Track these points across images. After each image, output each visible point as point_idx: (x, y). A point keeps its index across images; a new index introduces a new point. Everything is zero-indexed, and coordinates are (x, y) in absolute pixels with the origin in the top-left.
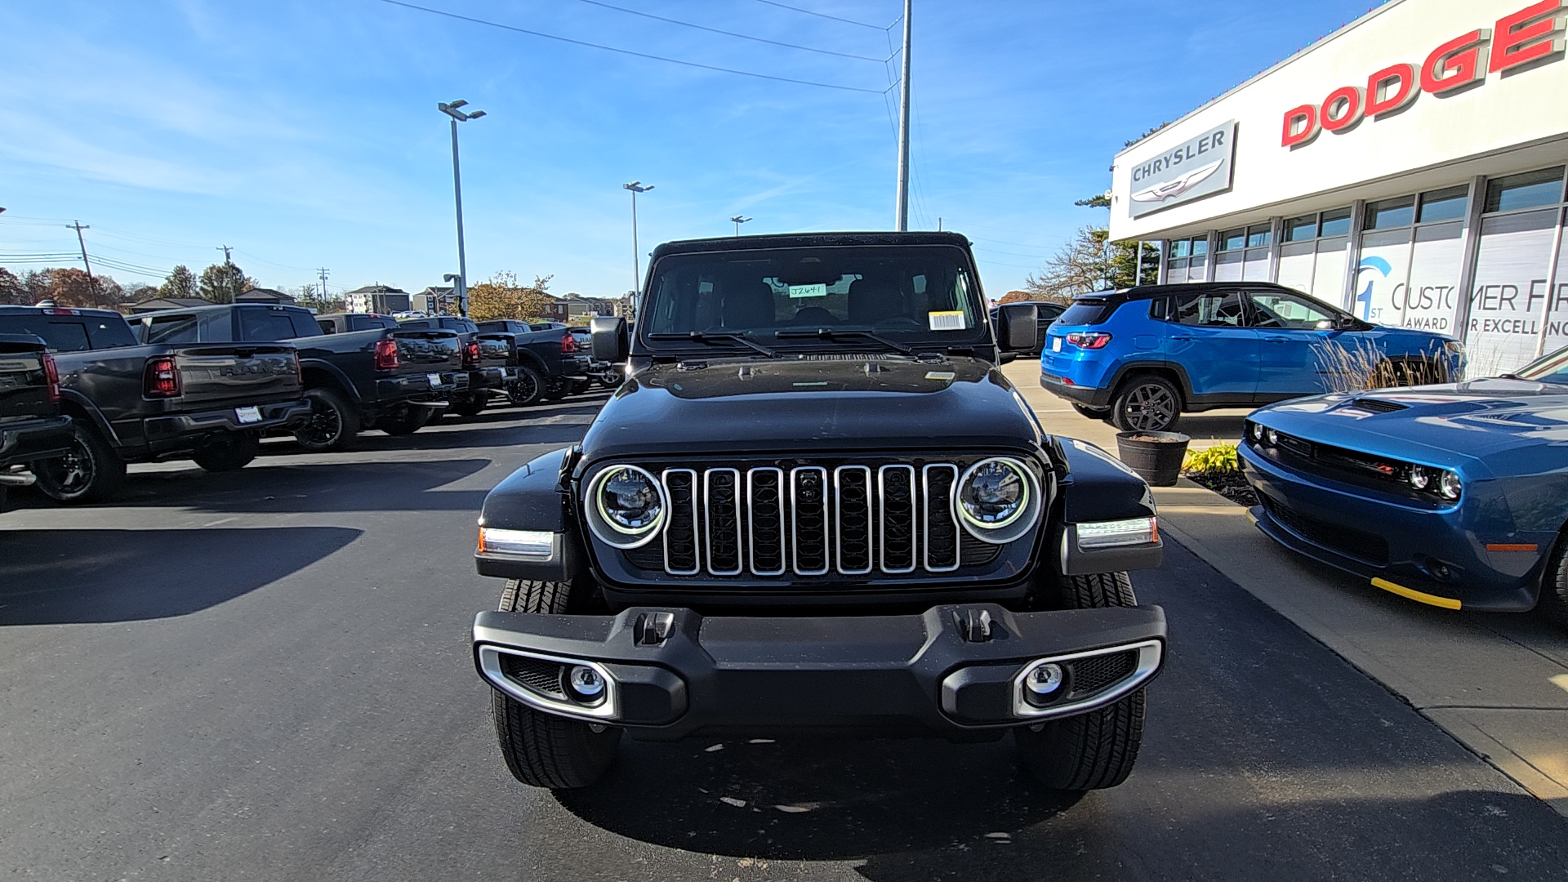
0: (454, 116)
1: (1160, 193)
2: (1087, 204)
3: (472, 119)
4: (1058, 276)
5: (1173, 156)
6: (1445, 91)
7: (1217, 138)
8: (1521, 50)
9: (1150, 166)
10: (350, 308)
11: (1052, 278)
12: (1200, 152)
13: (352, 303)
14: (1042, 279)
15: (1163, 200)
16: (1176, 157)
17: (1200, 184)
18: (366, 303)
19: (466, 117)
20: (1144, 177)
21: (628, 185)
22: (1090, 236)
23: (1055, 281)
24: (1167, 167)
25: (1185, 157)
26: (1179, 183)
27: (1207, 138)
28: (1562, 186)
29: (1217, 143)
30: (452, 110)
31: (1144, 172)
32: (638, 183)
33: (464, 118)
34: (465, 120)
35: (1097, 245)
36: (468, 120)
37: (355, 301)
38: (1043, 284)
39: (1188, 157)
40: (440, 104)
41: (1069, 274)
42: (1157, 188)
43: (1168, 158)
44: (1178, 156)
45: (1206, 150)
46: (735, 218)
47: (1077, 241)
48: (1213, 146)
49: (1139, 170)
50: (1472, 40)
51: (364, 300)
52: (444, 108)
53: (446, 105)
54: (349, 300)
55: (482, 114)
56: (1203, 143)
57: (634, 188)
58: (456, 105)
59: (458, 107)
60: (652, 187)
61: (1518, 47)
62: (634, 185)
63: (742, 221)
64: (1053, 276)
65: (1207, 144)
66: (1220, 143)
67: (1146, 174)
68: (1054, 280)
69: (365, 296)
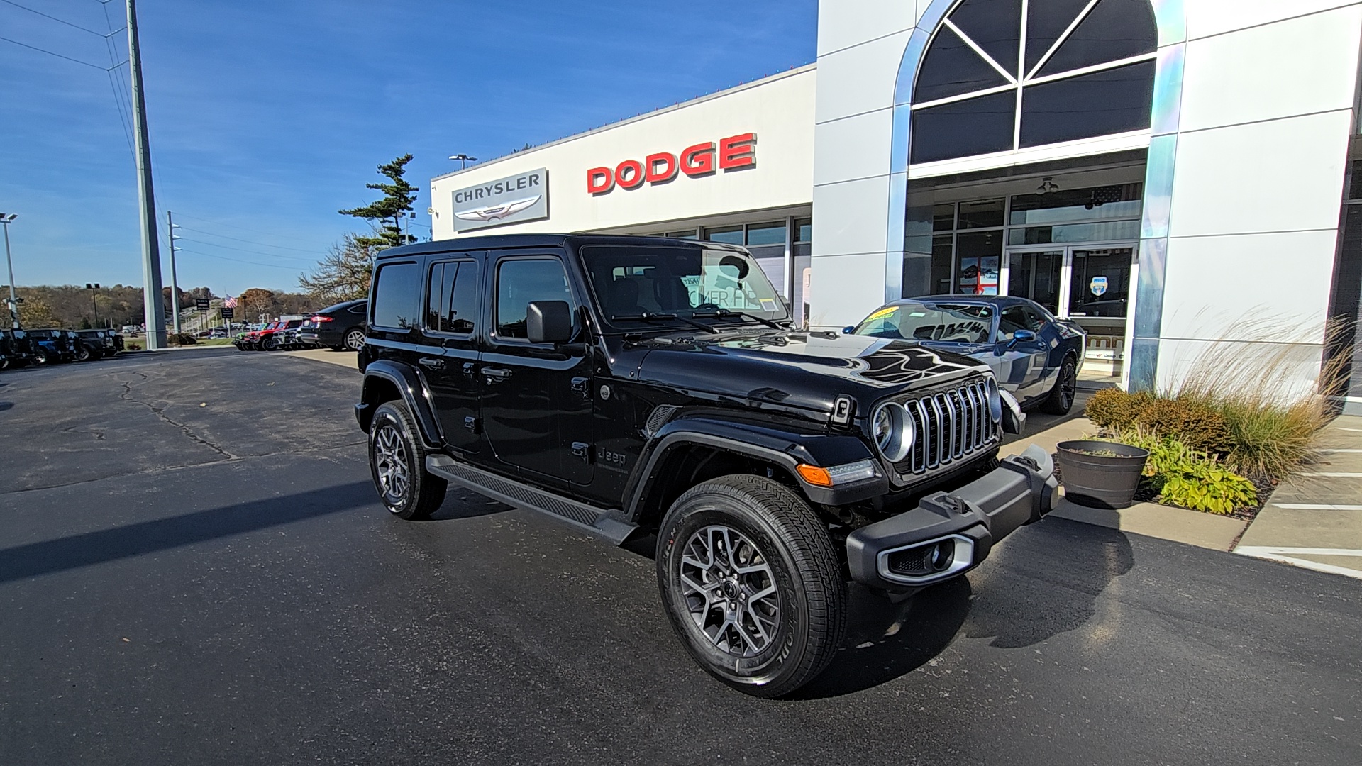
1: (484, 215)
2: (350, 213)
4: (329, 276)
5: (494, 187)
6: (694, 174)
7: (534, 179)
8: (734, 159)
9: (471, 192)
11: (325, 278)
12: (519, 187)
14: (314, 278)
15: (488, 220)
16: (496, 188)
17: (522, 212)
20: (466, 200)
22: (355, 242)
23: (328, 280)
24: (489, 195)
25: (505, 189)
26: (503, 208)
27: (524, 178)
28: (743, 234)
29: (533, 183)
31: (466, 197)
35: (363, 251)
38: (316, 282)
39: (508, 190)
41: (339, 275)
42: (481, 210)
43: (489, 188)
44: (498, 187)
45: (524, 187)
47: (343, 245)
48: (531, 185)
49: (461, 194)
50: (708, 148)
56: (521, 181)
61: (731, 157)
64: (325, 276)
65: (524, 182)
66: (536, 183)
67: (469, 198)
68: (326, 279)
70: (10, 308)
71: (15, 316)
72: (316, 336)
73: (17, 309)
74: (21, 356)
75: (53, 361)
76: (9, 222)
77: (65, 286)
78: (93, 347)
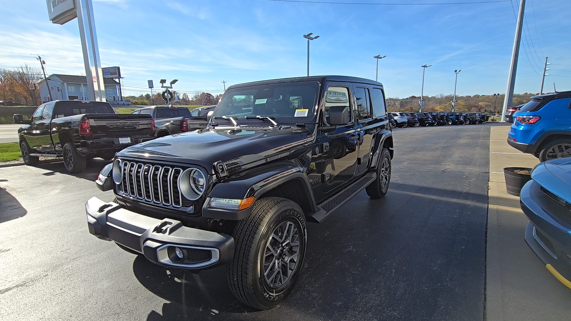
0: (309, 39)
3: (315, 39)
10: (293, 104)
13: (294, 103)
18: (298, 103)
19: (313, 39)
21: (375, 56)
30: (308, 36)
32: (379, 55)
33: (312, 39)
34: (313, 40)
36: (314, 39)
37: (295, 102)
40: (304, 35)
46: (423, 66)
51: (297, 102)
52: (305, 36)
53: (306, 35)
54: (293, 102)
55: (318, 37)
57: (378, 57)
58: (309, 35)
59: (310, 35)
60: (385, 56)
62: (378, 56)
63: (427, 67)
69: (298, 100)
70: (453, 104)
71: (453, 107)
72: (508, 119)
73: (455, 105)
74: (440, 121)
75: (454, 124)
76: (458, 73)
77: (503, 94)
78: (471, 119)
